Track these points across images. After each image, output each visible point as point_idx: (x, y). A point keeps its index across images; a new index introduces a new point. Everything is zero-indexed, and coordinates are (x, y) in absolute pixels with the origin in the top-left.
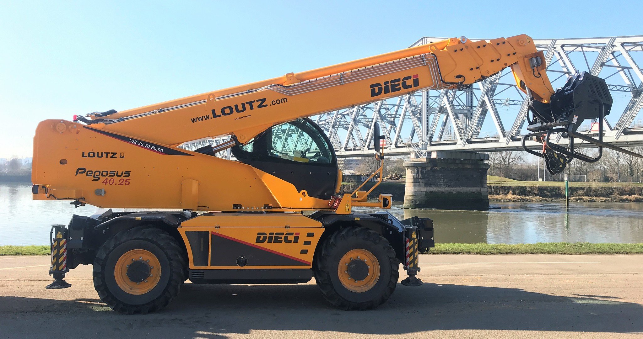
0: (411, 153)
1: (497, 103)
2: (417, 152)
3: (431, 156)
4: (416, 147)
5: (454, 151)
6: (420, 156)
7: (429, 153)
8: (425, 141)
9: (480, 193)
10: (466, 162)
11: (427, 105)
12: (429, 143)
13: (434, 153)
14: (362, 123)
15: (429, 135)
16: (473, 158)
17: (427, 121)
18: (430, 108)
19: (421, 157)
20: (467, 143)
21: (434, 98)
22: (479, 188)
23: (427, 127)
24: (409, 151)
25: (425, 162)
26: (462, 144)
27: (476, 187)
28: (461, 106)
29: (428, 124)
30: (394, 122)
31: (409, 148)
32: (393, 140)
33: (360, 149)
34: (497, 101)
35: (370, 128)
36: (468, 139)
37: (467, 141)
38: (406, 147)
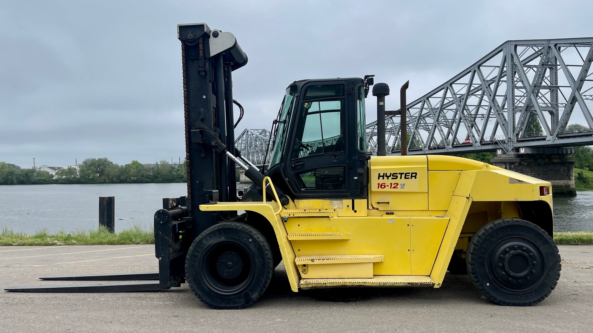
0: (498, 150)
1: (587, 99)
2: (504, 148)
3: (518, 151)
4: (502, 144)
5: (542, 146)
6: (507, 151)
7: (517, 149)
8: (511, 137)
9: (568, 186)
10: (553, 157)
11: (513, 104)
12: (516, 140)
13: (522, 149)
15: (516, 132)
16: (560, 152)
17: (513, 119)
18: (517, 107)
19: (508, 153)
20: (557, 138)
21: (518, 98)
22: (567, 181)
23: (514, 125)
24: (495, 148)
25: (513, 158)
26: (552, 140)
27: (564, 179)
28: (546, 104)
29: (514, 122)
30: (474, 121)
31: (496, 145)
32: (478, 138)
33: (445, 148)
34: (587, 97)
35: (451, 129)
36: (557, 135)
37: (557, 136)
38: (492, 144)
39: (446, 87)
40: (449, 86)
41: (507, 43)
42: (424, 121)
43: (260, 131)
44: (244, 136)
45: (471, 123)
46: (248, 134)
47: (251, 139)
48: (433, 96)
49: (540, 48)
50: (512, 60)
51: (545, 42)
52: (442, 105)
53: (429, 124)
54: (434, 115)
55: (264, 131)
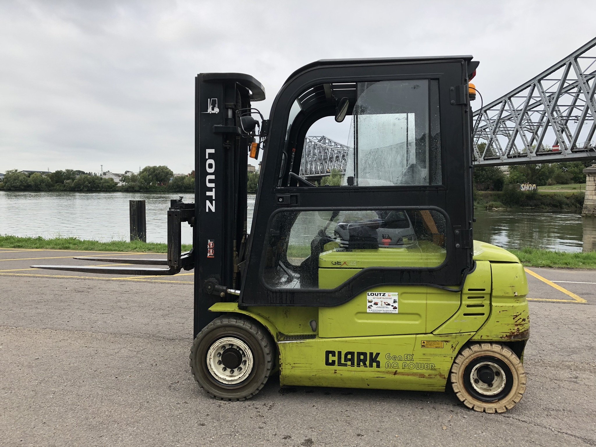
14: (526, 128)
24: (589, 156)
30: (566, 124)
31: (590, 153)
32: (569, 145)
33: (526, 156)
35: (536, 134)
38: (587, 151)
39: (533, 84)
40: (536, 82)
42: (504, 125)
43: (319, 138)
45: (562, 126)
47: (309, 147)
48: (516, 95)
52: (527, 106)
53: (509, 129)
54: (517, 117)
55: (323, 138)
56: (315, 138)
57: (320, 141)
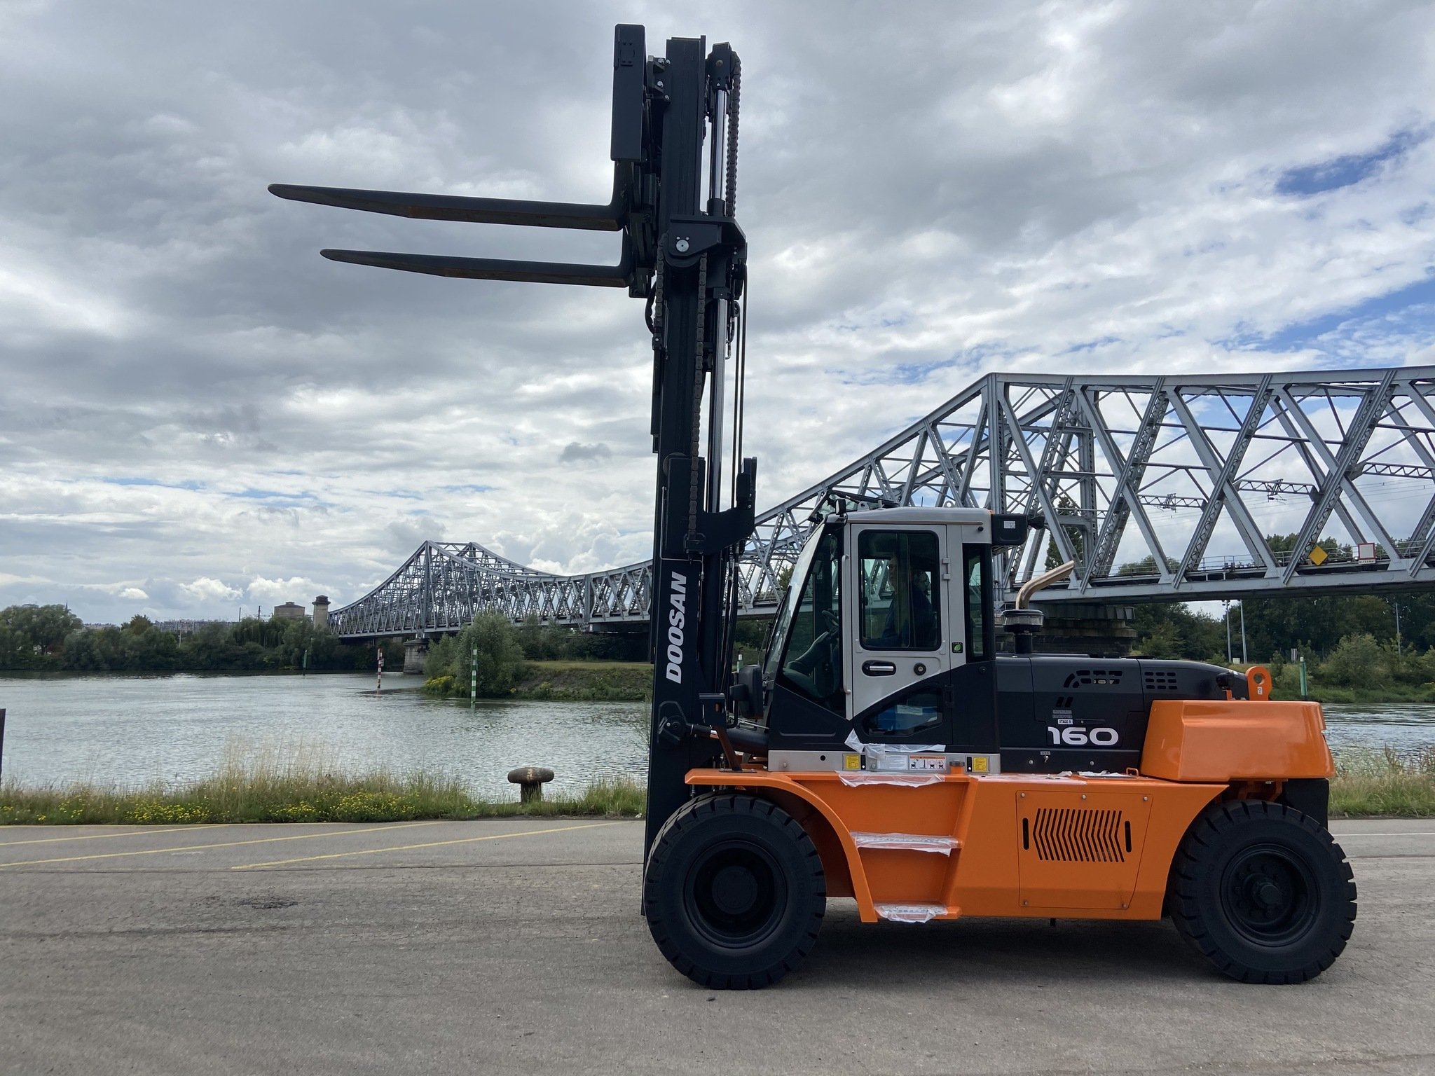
1: (1148, 504)
5: (1063, 603)
8: (1001, 580)
10: (1086, 625)
11: (1003, 508)
12: (1009, 587)
15: (1009, 570)
16: (1101, 616)
20: (1089, 586)
21: (1015, 495)
26: (1080, 589)
34: (1149, 500)
36: (1091, 578)
37: (1089, 582)
39: (868, 466)
40: (873, 463)
41: (990, 378)
43: (461, 548)
44: (422, 558)
46: (431, 555)
47: (436, 566)
49: (1058, 392)
50: (1000, 415)
51: (1063, 381)
55: (471, 547)
56: (451, 547)
57: (462, 554)
